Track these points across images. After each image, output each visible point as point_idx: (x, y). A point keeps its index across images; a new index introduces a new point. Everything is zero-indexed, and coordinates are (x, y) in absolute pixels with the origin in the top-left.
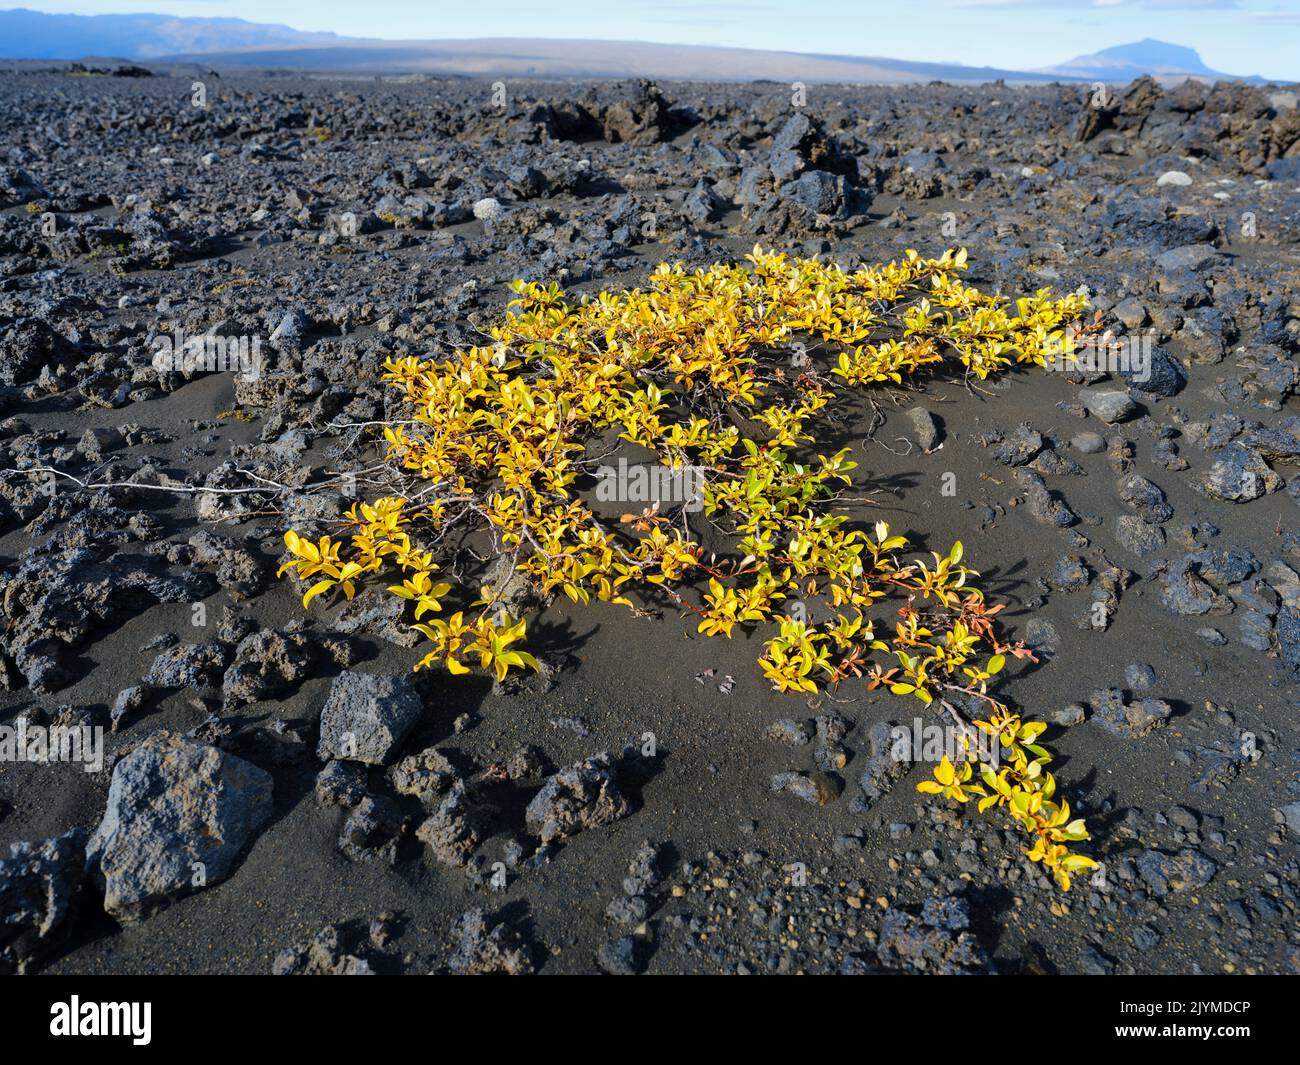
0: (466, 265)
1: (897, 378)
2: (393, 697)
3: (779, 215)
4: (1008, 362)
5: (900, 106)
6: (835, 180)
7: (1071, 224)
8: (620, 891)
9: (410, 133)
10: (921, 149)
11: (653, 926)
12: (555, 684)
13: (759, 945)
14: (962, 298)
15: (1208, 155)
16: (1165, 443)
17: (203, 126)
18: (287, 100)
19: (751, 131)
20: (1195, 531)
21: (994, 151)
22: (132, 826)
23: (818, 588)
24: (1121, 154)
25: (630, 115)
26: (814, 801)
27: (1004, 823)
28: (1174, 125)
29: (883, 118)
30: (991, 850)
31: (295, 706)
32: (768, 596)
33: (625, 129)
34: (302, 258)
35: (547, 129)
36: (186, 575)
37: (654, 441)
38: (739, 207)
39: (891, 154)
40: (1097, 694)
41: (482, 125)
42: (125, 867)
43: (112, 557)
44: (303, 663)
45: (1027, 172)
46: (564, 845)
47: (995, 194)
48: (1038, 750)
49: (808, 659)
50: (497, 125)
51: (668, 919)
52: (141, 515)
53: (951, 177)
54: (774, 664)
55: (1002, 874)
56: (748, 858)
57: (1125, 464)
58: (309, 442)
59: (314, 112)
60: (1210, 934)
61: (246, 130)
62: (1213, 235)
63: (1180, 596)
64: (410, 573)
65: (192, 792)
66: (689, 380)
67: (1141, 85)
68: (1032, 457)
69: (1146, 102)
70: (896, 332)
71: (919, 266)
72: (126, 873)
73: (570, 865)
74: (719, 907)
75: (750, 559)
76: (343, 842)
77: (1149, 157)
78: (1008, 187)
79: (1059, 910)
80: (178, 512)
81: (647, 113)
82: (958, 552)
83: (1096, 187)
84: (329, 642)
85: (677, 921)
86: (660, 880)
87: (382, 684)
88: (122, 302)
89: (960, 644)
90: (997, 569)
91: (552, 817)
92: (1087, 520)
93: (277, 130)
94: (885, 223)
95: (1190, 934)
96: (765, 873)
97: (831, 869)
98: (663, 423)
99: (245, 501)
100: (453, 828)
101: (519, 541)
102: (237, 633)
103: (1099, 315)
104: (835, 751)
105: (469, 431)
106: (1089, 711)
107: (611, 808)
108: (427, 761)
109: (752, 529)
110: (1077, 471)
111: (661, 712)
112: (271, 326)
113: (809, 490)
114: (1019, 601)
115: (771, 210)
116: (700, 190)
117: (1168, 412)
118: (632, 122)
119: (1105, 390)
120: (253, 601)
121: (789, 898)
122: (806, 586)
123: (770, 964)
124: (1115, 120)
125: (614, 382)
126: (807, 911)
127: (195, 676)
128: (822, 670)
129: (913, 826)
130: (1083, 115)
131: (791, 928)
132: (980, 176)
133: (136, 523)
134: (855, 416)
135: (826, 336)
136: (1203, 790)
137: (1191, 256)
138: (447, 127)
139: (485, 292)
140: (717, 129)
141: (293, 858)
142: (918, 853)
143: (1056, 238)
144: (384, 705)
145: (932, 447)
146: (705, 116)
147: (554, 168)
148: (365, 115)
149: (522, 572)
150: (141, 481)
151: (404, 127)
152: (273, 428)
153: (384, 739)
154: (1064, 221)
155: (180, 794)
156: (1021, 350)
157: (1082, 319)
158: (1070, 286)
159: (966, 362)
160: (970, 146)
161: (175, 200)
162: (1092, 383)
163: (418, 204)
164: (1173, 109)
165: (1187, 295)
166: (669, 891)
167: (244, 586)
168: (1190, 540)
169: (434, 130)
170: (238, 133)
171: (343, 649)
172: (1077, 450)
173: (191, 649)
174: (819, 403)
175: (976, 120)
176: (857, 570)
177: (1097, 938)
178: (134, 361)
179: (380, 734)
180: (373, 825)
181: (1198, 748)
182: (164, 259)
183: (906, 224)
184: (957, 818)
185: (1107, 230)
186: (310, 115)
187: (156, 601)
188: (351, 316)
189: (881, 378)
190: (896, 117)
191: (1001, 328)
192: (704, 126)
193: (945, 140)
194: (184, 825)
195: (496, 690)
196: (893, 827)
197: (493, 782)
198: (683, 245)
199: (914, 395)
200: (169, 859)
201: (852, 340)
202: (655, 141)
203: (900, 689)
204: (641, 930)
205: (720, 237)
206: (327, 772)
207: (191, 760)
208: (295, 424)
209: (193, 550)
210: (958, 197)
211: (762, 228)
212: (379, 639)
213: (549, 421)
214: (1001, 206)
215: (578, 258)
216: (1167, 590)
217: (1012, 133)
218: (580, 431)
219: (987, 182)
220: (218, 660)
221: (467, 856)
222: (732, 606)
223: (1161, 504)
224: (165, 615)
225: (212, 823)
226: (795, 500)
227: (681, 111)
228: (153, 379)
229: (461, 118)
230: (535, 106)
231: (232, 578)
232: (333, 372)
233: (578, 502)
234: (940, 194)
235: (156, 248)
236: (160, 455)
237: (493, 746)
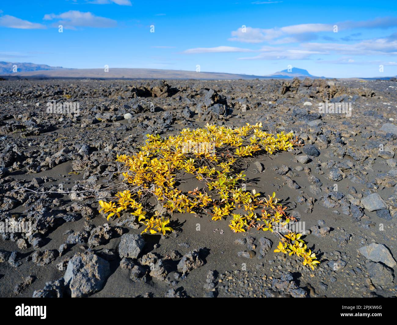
0: (126, 131)
1: (251, 154)
2: (139, 239)
3: (210, 116)
4: (277, 150)
5: (233, 86)
6: (223, 106)
7: (285, 116)
8: (206, 282)
9: (95, 96)
10: (241, 97)
11: (216, 289)
12: (178, 235)
13: (243, 291)
14: (262, 134)
15: (315, 97)
16: (318, 168)
17: (31, 95)
18: (54, 87)
19: (194, 94)
20: (328, 188)
21: (260, 98)
22: (77, 276)
23: (241, 207)
24: (293, 98)
25: (159, 90)
26: (249, 257)
27: (296, 258)
28: (305, 90)
29: (229, 90)
30: (294, 265)
31: (109, 246)
32: (228, 209)
33: (158, 93)
34: (78, 131)
35: (136, 94)
36: (73, 214)
37: (194, 172)
38: (197, 114)
39: (233, 99)
40: (312, 227)
41: (117, 93)
42: (77, 287)
43: (51, 211)
44: (111, 234)
45: (270, 103)
46: (189, 273)
47: (263, 109)
48: (301, 240)
49: (242, 223)
50: (121, 93)
51: (220, 287)
52: (56, 199)
53: (251, 104)
54: (233, 226)
55: (298, 269)
56: (236, 272)
57: (309, 173)
58: (98, 178)
59: (65, 90)
60: (347, 278)
61: (45, 96)
62: (320, 117)
63: (327, 203)
64: (135, 209)
65: (91, 267)
66: (200, 157)
67: (296, 80)
68: (287, 172)
69: (297, 84)
70: (249, 143)
71: (250, 127)
72: (77, 288)
73: (191, 278)
74: (231, 283)
75: (223, 200)
76: (131, 278)
77: (300, 98)
78: (266, 107)
79: (312, 276)
80: (65, 199)
81: (164, 89)
82: (274, 195)
83: (289, 106)
84: (116, 228)
85: (222, 287)
86: (215, 279)
87: (135, 236)
88: (29, 144)
89: (278, 217)
90: (283, 200)
91: (186, 266)
92: (302, 187)
93: (54, 95)
94: (237, 117)
95: (343, 278)
96: (241, 275)
97: (257, 272)
98: (196, 168)
99: (84, 195)
100: (161, 270)
101: (163, 199)
102: (90, 228)
103: (297, 137)
104: (252, 245)
105: (145, 172)
106: (311, 232)
107: (200, 263)
108: (149, 256)
109: (222, 193)
110: (298, 176)
111: (206, 240)
112: (78, 149)
113: (234, 182)
114: (290, 207)
115: (207, 114)
116: (186, 110)
117: (316, 160)
118: (160, 92)
119: (301, 156)
120: (92, 220)
121: (248, 279)
122: (238, 206)
123: (247, 294)
124: (290, 89)
125: (181, 158)
126: (253, 282)
127: (81, 240)
128: (246, 226)
129: (274, 261)
130: (282, 88)
131: (250, 286)
132: (259, 104)
133: (55, 201)
134: (242, 164)
135: (232, 145)
136: (340, 247)
137: (316, 123)
138: (106, 94)
139: (135, 138)
140: (184, 93)
141: (119, 282)
142: (277, 267)
143: (281, 119)
144: (137, 241)
145: (262, 171)
146: (181, 90)
147: (145, 104)
148: (81, 91)
149: (164, 207)
150: (53, 191)
151: (93, 94)
152: (87, 175)
153: (138, 251)
154: (282, 115)
155: (88, 267)
156: (279, 146)
157: (293, 139)
158: (288, 131)
159: (267, 150)
160: (253, 96)
161: (34, 116)
162: (298, 154)
163: (107, 115)
164: (305, 86)
165: (317, 132)
166: (218, 282)
167: (90, 216)
168: (327, 190)
169: (102, 95)
170: (42, 97)
171: (121, 230)
172: (297, 170)
173: (79, 233)
174: (233, 161)
175: (254, 89)
176: (250, 201)
177: (322, 281)
178: (41, 160)
179: (136, 249)
180: (140, 272)
181: (337, 238)
182: (37, 133)
183: (242, 117)
184: (285, 258)
185: (294, 117)
186: (64, 91)
187: (65, 221)
188: (101, 145)
189: (247, 155)
190: (232, 89)
191: (274, 141)
192: (180, 92)
193: (247, 95)
194: (90, 275)
195: (163, 238)
196: (269, 262)
197: (167, 259)
198: (186, 124)
199: (255, 159)
200: (88, 284)
201: (238, 146)
202: (167, 97)
203: (265, 229)
204: (214, 290)
205: (194, 122)
206: (123, 261)
207: (90, 258)
208: (93, 174)
209: (73, 207)
210: (254, 110)
211: (205, 119)
212: (128, 227)
213: (166, 169)
214: (265, 112)
215: (158, 128)
216: (324, 202)
217: (264, 93)
218: (174, 171)
219: (260, 106)
220: (86, 235)
221: (165, 278)
222: (220, 212)
223: (319, 182)
224: (68, 225)
225: (97, 275)
226: (231, 185)
227: (173, 88)
228: (47, 164)
229: (110, 91)
230: (132, 88)
231: (86, 214)
232: (101, 160)
233: (176, 189)
234: (249, 109)
235: (34, 129)
236: (55, 184)
237: (165, 251)
